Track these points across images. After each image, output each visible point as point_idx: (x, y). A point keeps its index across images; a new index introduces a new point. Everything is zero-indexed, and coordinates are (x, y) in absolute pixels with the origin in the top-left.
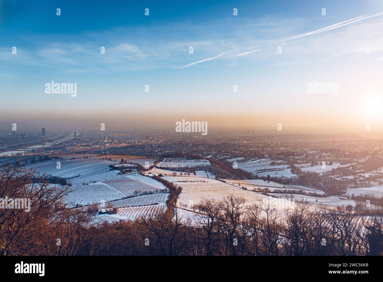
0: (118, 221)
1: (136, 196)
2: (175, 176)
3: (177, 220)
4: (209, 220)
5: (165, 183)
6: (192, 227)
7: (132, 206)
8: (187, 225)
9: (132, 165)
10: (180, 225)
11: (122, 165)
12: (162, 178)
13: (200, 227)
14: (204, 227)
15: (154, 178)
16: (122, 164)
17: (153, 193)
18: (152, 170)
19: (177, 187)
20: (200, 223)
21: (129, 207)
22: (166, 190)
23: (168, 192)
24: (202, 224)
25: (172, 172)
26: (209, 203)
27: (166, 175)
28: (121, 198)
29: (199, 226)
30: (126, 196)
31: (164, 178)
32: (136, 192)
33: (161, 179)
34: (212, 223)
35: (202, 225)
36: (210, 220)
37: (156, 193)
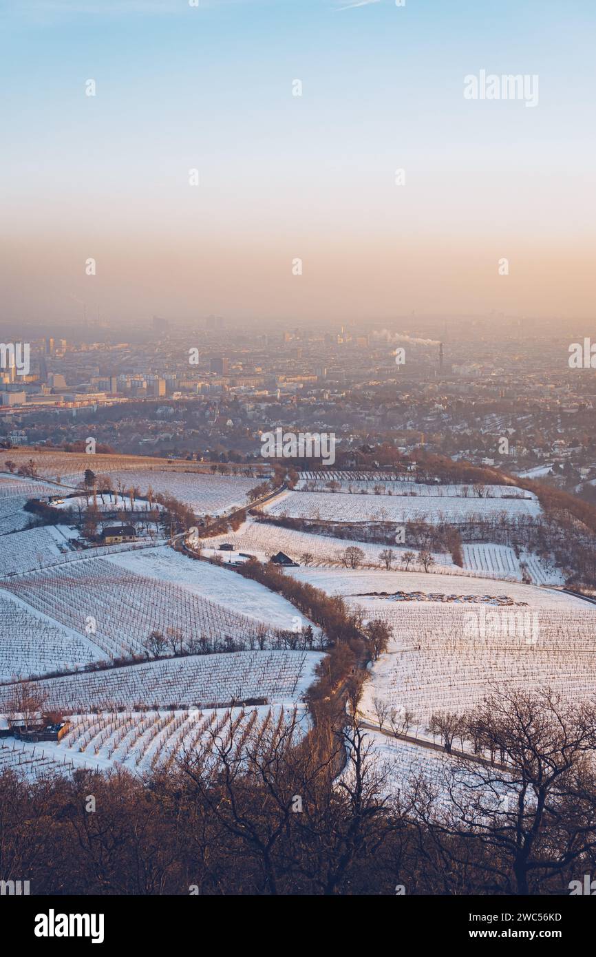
0: (68, 775)
1: (157, 658)
2: (354, 565)
3: (359, 788)
4: (522, 794)
5: (302, 598)
6: (435, 827)
7: (137, 709)
8: (411, 815)
9: (139, 504)
10: (374, 810)
11: (91, 500)
12: (287, 571)
13: (477, 830)
14: (495, 830)
15: (249, 570)
16: (87, 494)
17: (242, 648)
18: (240, 532)
19: (365, 622)
20: (476, 806)
21: (121, 709)
22: (308, 635)
23: (315, 644)
24: (485, 812)
25: (342, 545)
26: (525, 711)
27: (307, 558)
28: (81, 665)
29: (472, 824)
30: (106, 658)
31: (299, 575)
32: (157, 639)
33: (285, 578)
34: (537, 813)
35: (485, 820)
36: (531, 799)
37: (257, 647)
